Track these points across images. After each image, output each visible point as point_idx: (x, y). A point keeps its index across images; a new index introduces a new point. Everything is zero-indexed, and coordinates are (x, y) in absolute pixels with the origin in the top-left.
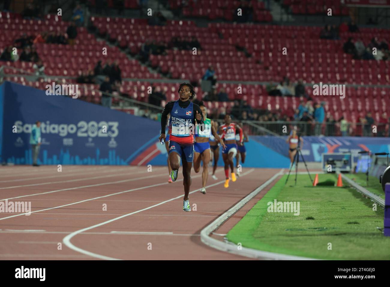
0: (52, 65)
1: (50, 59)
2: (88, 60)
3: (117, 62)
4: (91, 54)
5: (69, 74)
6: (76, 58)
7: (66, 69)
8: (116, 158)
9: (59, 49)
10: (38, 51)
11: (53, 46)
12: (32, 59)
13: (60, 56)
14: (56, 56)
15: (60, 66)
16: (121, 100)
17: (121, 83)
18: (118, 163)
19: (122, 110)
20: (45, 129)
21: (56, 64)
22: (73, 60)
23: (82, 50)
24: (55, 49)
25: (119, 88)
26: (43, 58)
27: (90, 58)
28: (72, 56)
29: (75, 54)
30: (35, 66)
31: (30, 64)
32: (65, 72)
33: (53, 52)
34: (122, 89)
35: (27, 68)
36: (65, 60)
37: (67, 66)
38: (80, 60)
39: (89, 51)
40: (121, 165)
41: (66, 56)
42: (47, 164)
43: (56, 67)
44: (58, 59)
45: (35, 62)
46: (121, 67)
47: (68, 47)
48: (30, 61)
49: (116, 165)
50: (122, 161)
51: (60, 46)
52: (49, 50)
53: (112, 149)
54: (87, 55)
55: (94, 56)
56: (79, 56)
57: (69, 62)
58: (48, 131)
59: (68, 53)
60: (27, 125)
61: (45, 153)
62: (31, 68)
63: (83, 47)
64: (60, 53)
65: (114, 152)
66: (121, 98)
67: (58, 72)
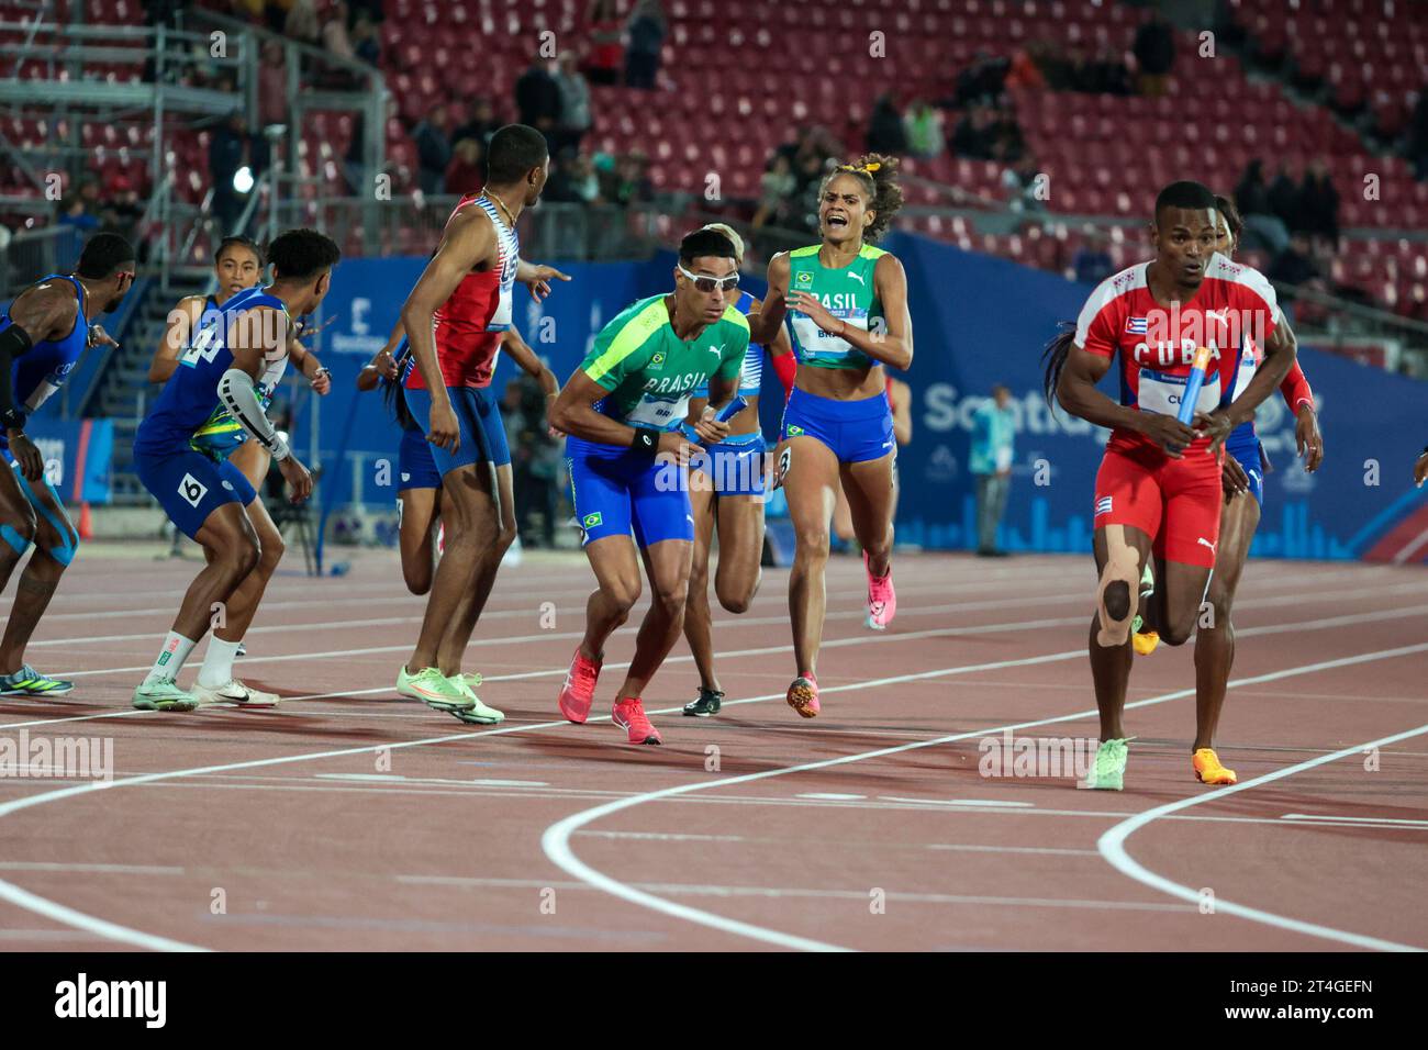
0: (1076, 175)
1: (1068, 150)
2: (1211, 157)
3: (1321, 166)
4: (1222, 133)
5: (1137, 207)
6: (1166, 147)
7: (1128, 190)
8: (1310, 531)
9: (1102, 114)
10: (1023, 120)
11: (1079, 100)
12: (999, 148)
13: (1105, 140)
14: (1090, 137)
15: (1104, 176)
16: (1336, 311)
17: (1336, 248)
18: (1319, 551)
19: (1339, 352)
20: (1042, 416)
21: (1088, 169)
22: (1154, 155)
23: (1189, 119)
24: (1084, 112)
25: (1328, 263)
26: (1039, 148)
27: (1220, 147)
28: (1153, 141)
29: (1164, 131)
30: (1009, 177)
31: (991, 170)
32: (1124, 202)
33: (1079, 123)
34: (1338, 271)
35: (980, 182)
36: (1124, 154)
37: (1132, 177)
38: (1183, 155)
39: (1217, 120)
40: (1327, 558)
41: (1128, 140)
42: (1047, 551)
43: (1091, 183)
44: (1095, 151)
45: (1007, 161)
46: (1339, 185)
47: (1135, 104)
48: (988, 156)
49: (1308, 557)
50: (1334, 544)
51: (1107, 100)
52: (1065, 115)
53: (1296, 497)
54: (1207, 139)
55: (1238, 140)
56: (1178, 139)
57: (1141, 163)
58: (1052, 425)
59: (1136, 129)
60: (971, 402)
61: (1040, 509)
62: (994, 185)
63: (1193, 106)
64: (1106, 127)
65: (1303, 510)
66: (1337, 302)
67: (1095, 199)
